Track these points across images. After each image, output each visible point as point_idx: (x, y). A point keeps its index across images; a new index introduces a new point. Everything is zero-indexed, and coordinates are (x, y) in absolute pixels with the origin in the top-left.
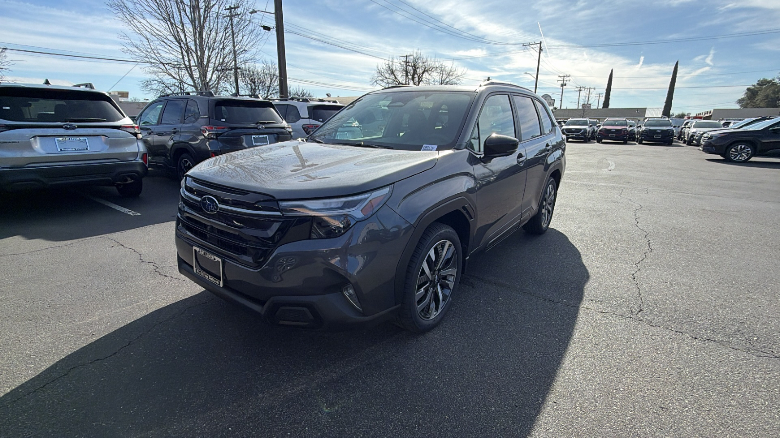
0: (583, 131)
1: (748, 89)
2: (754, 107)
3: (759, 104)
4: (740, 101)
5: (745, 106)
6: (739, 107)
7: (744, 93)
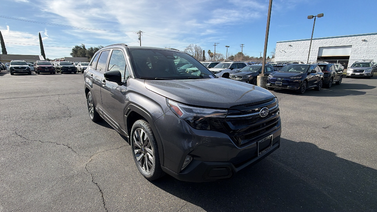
0: (27, 68)
1: (73, 49)
2: (78, 57)
3: (79, 56)
4: (71, 54)
5: (74, 56)
6: (72, 57)
7: (72, 51)
